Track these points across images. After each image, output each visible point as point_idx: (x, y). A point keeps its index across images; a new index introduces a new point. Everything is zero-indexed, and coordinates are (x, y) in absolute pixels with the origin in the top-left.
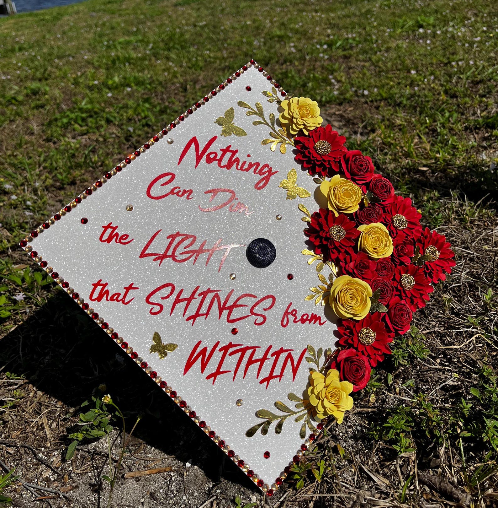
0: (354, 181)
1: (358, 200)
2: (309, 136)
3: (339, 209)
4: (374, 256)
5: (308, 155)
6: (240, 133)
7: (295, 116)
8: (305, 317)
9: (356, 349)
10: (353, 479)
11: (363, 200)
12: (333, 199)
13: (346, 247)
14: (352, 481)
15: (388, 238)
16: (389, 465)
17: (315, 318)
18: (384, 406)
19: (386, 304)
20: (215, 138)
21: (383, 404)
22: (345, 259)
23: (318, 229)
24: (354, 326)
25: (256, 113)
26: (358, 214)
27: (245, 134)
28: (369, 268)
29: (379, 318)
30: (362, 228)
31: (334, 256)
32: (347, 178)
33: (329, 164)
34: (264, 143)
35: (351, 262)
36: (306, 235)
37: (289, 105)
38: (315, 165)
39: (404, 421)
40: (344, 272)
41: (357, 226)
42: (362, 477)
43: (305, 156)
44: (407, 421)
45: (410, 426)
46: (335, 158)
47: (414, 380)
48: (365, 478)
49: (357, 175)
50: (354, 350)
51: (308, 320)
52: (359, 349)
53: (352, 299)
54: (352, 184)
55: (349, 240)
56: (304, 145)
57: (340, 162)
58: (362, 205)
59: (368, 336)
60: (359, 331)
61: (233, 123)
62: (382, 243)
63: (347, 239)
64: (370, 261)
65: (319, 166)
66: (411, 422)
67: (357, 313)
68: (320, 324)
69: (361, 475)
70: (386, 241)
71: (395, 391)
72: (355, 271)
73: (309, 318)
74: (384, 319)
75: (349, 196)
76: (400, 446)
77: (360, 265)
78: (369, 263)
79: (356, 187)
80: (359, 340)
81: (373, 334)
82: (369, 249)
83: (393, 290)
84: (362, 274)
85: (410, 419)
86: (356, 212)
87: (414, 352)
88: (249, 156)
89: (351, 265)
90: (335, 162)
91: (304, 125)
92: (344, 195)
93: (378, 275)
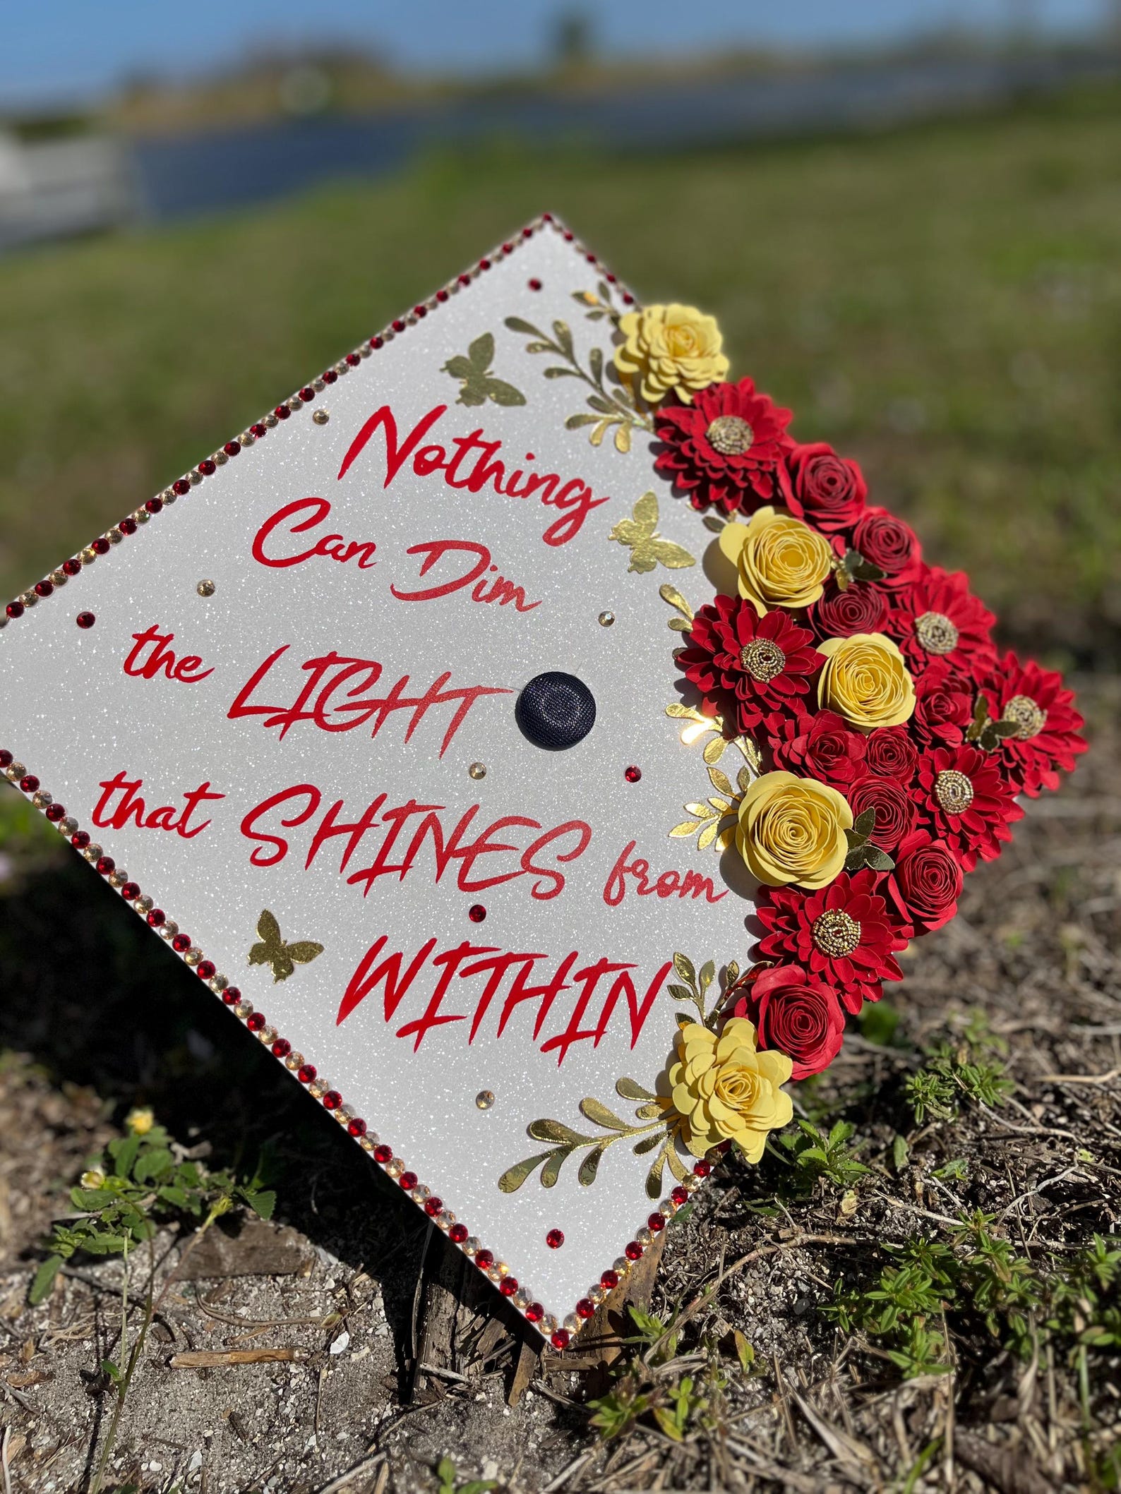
0: (812, 521)
1: (822, 574)
2: (693, 405)
3: (769, 597)
4: (861, 720)
5: (689, 454)
6: (510, 397)
7: (655, 351)
8: (669, 881)
9: (805, 966)
10: (773, 1436)
11: (833, 572)
12: (752, 569)
13: (786, 696)
14: (768, 1440)
15: (901, 675)
16: (876, 1403)
17: (697, 883)
18: (878, 1228)
19: (892, 847)
20: (439, 411)
21: (877, 1223)
22: (781, 730)
23: (711, 649)
24: (802, 907)
25: (552, 348)
26: (820, 610)
27: (522, 402)
28: (846, 753)
29: (871, 885)
30: (831, 648)
31: (751, 722)
32: (792, 515)
33: (745, 479)
34: (573, 423)
35: (797, 735)
36: (679, 665)
37: (640, 324)
38: (706, 480)
39: (929, 1282)
40: (778, 762)
41: (817, 643)
42: (796, 1431)
43: (681, 458)
44: (936, 1285)
45: (944, 1298)
46: (761, 463)
47: (967, 1160)
48: (805, 1435)
49: (819, 507)
50: (799, 971)
51: (678, 888)
52: (813, 967)
53: (796, 834)
54: (806, 529)
55: (796, 678)
56: (678, 428)
57: (774, 475)
58: (830, 585)
59: (838, 932)
60: (816, 920)
61: (491, 373)
62: (885, 687)
63: (789, 676)
64: (850, 735)
65: (720, 484)
66: (948, 1286)
67: (810, 869)
68: (710, 899)
69: (795, 1425)
70: (894, 682)
71: (913, 1189)
72: (808, 760)
73: (680, 884)
74: (883, 888)
75: (798, 562)
76: (910, 1356)
77: (822, 745)
78: (846, 740)
79: (818, 539)
80: (815, 945)
81: (854, 929)
82: (849, 702)
83: (911, 814)
84: (826, 768)
85: (946, 1279)
86: (816, 603)
87: (971, 1086)
88: (530, 457)
89: (799, 744)
90: (763, 473)
91: (680, 375)
92: (783, 559)
93: (869, 773)
